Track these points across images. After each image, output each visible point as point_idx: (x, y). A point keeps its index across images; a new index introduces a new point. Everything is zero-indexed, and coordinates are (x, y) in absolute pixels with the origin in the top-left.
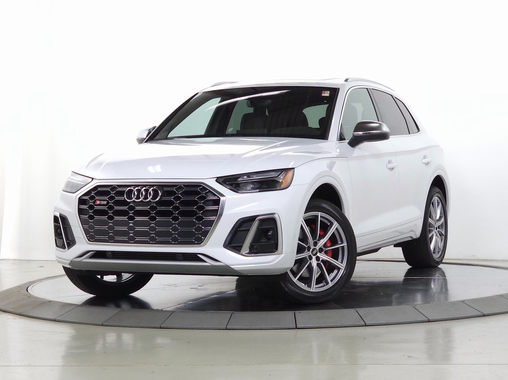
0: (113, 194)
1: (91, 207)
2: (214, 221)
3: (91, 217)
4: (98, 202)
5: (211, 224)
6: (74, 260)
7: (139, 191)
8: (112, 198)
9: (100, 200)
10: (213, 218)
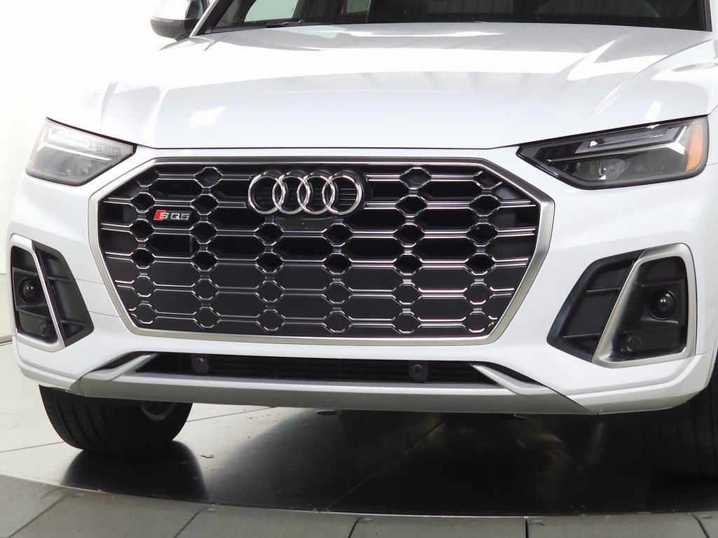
0: (207, 190)
1: (142, 229)
2: (522, 270)
3: (142, 258)
4: (163, 215)
5: (514, 278)
6: (88, 377)
7: (292, 184)
8: (205, 203)
9: (167, 209)
10: (520, 262)
